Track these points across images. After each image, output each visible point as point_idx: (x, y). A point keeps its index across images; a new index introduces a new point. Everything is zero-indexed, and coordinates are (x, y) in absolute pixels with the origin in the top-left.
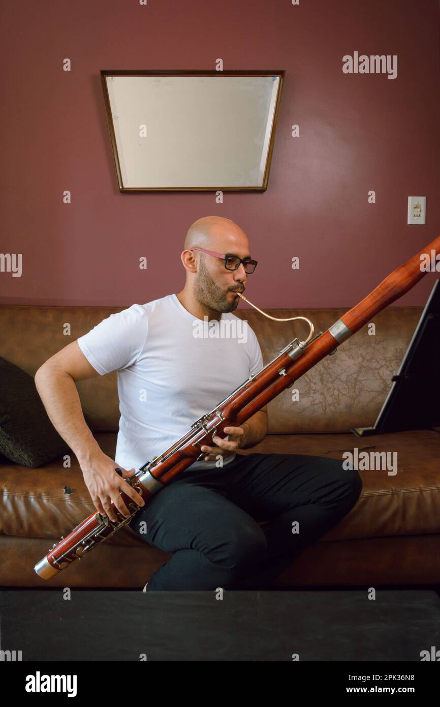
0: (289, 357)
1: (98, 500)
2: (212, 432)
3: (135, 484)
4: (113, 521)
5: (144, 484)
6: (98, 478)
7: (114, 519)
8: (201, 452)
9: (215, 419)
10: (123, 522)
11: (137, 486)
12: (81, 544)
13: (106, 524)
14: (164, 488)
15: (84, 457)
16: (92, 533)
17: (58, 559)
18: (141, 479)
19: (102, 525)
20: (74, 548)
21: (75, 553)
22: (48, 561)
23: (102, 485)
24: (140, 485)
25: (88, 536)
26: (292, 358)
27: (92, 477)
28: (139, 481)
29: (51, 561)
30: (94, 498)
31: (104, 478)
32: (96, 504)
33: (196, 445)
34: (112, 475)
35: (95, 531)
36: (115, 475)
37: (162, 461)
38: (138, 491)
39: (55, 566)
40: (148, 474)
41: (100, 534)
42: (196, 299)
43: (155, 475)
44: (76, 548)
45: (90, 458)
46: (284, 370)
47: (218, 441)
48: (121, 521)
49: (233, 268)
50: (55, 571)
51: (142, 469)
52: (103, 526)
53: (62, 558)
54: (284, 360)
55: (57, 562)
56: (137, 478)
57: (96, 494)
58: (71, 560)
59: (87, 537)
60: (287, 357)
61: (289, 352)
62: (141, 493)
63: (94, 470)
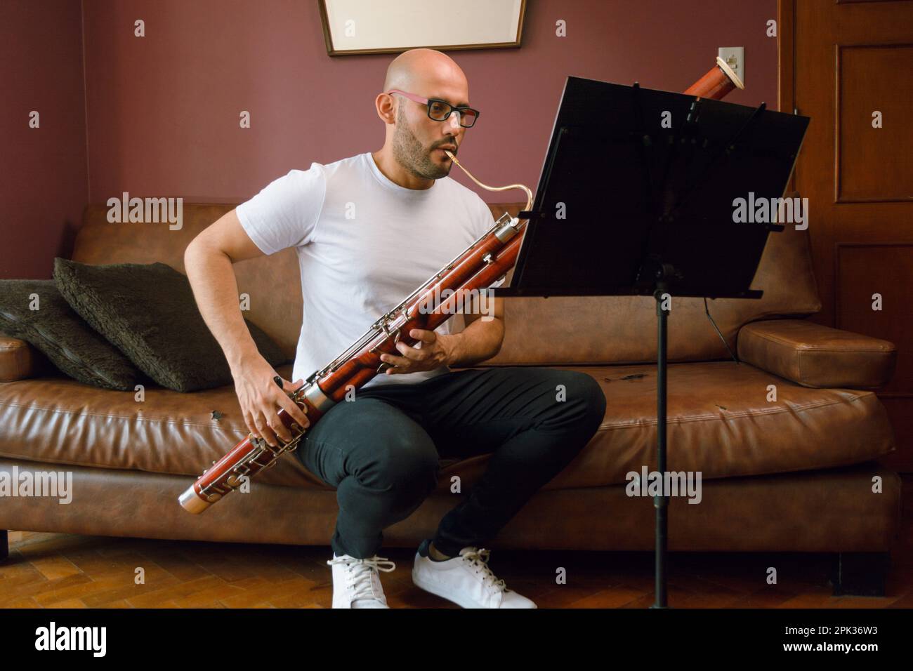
0: (497, 238)
1: (250, 415)
2: (394, 334)
3: (299, 399)
4: (272, 445)
5: (310, 399)
6: (250, 387)
7: (271, 441)
8: (382, 362)
9: (399, 319)
10: (285, 447)
11: (301, 401)
12: (232, 472)
13: (263, 447)
14: (334, 405)
15: (234, 360)
16: (245, 459)
17: (206, 489)
18: (307, 393)
19: (257, 449)
20: (225, 475)
21: (226, 482)
22: (195, 490)
23: (253, 396)
24: (306, 401)
25: (243, 461)
26: (500, 239)
27: (243, 386)
28: (304, 396)
29: (197, 491)
30: (245, 413)
31: (257, 388)
32: (247, 421)
33: (374, 351)
34: (267, 384)
35: (250, 455)
36: (271, 384)
37: (333, 371)
38: (301, 407)
39: (202, 497)
40: (316, 386)
41: (255, 460)
42: (396, 160)
43: (323, 389)
44: (227, 476)
45: (242, 364)
46: (489, 256)
47: (402, 348)
48: (283, 445)
49: (443, 118)
50: (204, 504)
51: (310, 380)
52: (259, 450)
53: (210, 488)
54: (489, 242)
55: (205, 492)
56: (303, 392)
57: (247, 407)
58: (223, 491)
59: (241, 463)
60: (494, 239)
61: (497, 231)
62: (306, 410)
63: (246, 377)
